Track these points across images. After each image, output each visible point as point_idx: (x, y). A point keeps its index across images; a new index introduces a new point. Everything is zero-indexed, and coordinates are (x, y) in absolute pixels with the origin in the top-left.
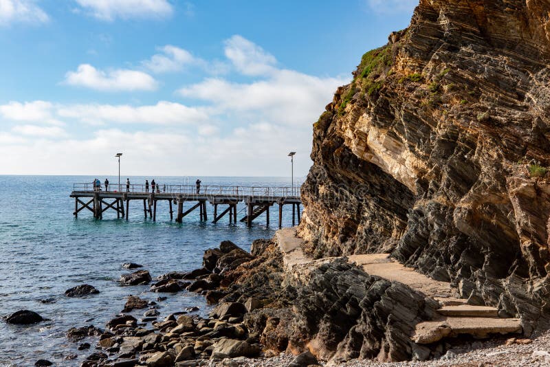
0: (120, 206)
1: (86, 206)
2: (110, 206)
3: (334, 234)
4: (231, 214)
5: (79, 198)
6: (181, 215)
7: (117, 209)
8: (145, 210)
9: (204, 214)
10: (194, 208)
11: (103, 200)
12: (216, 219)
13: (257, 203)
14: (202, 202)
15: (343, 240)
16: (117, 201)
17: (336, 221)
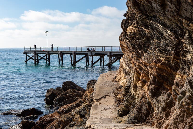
0: (47, 58)
1: (31, 58)
2: (42, 58)
3: (144, 82)
4: (101, 61)
5: (27, 54)
6: (75, 62)
7: (46, 59)
8: (59, 60)
9: (87, 62)
10: (82, 58)
11: (39, 55)
12: (93, 64)
13: (114, 55)
14: (86, 55)
15: (155, 93)
16: (46, 55)
17: (146, 66)
